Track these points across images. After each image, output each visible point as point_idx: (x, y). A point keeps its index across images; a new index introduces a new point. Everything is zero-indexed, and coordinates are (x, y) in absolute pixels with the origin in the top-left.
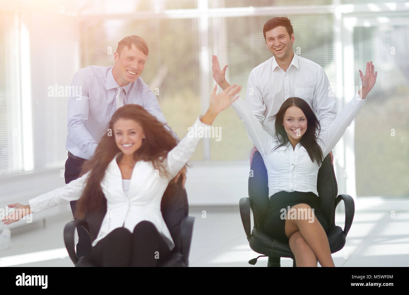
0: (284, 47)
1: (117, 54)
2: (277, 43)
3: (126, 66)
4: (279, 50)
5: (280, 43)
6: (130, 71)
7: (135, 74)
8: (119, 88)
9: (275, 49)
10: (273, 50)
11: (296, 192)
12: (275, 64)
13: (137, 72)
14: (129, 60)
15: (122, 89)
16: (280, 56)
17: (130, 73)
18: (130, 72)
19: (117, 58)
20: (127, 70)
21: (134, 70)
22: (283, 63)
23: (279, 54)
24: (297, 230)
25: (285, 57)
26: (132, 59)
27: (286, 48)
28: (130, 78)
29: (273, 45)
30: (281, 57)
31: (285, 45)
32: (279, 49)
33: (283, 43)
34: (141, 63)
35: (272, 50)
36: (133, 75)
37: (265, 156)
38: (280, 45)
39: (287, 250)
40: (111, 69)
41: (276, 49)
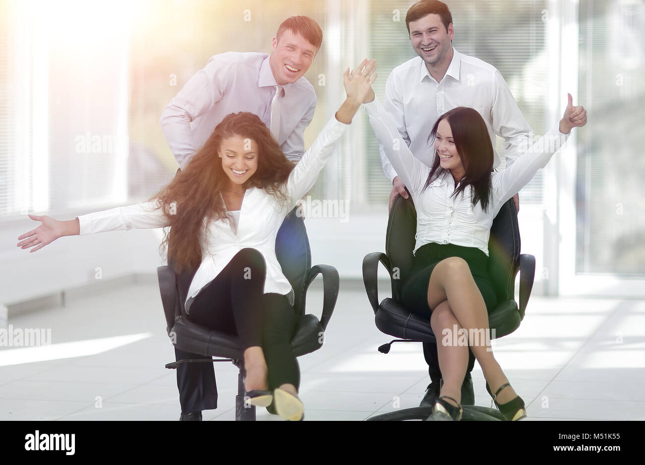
0: (436, 46)
1: (276, 40)
2: (426, 41)
3: (285, 58)
4: (429, 51)
5: (431, 41)
6: (289, 65)
7: (296, 70)
8: (277, 87)
9: (422, 49)
10: (421, 50)
11: (450, 245)
12: (425, 72)
13: (299, 69)
14: (289, 50)
15: (281, 89)
16: (431, 59)
17: (288, 69)
18: (290, 68)
19: (275, 45)
20: (285, 65)
21: (295, 65)
22: (435, 69)
23: (429, 56)
24: (445, 299)
25: (438, 61)
26: (293, 48)
27: (440, 47)
28: (289, 76)
29: (420, 43)
30: (431, 62)
31: (439, 43)
32: (429, 49)
33: (435, 41)
34: (306, 55)
35: (418, 50)
36: (294, 71)
37: (415, 194)
38: (430, 44)
39: (427, 329)
40: (268, 58)
41: (424, 49)
